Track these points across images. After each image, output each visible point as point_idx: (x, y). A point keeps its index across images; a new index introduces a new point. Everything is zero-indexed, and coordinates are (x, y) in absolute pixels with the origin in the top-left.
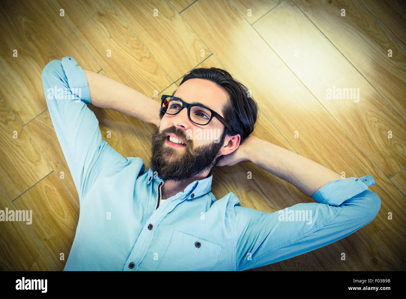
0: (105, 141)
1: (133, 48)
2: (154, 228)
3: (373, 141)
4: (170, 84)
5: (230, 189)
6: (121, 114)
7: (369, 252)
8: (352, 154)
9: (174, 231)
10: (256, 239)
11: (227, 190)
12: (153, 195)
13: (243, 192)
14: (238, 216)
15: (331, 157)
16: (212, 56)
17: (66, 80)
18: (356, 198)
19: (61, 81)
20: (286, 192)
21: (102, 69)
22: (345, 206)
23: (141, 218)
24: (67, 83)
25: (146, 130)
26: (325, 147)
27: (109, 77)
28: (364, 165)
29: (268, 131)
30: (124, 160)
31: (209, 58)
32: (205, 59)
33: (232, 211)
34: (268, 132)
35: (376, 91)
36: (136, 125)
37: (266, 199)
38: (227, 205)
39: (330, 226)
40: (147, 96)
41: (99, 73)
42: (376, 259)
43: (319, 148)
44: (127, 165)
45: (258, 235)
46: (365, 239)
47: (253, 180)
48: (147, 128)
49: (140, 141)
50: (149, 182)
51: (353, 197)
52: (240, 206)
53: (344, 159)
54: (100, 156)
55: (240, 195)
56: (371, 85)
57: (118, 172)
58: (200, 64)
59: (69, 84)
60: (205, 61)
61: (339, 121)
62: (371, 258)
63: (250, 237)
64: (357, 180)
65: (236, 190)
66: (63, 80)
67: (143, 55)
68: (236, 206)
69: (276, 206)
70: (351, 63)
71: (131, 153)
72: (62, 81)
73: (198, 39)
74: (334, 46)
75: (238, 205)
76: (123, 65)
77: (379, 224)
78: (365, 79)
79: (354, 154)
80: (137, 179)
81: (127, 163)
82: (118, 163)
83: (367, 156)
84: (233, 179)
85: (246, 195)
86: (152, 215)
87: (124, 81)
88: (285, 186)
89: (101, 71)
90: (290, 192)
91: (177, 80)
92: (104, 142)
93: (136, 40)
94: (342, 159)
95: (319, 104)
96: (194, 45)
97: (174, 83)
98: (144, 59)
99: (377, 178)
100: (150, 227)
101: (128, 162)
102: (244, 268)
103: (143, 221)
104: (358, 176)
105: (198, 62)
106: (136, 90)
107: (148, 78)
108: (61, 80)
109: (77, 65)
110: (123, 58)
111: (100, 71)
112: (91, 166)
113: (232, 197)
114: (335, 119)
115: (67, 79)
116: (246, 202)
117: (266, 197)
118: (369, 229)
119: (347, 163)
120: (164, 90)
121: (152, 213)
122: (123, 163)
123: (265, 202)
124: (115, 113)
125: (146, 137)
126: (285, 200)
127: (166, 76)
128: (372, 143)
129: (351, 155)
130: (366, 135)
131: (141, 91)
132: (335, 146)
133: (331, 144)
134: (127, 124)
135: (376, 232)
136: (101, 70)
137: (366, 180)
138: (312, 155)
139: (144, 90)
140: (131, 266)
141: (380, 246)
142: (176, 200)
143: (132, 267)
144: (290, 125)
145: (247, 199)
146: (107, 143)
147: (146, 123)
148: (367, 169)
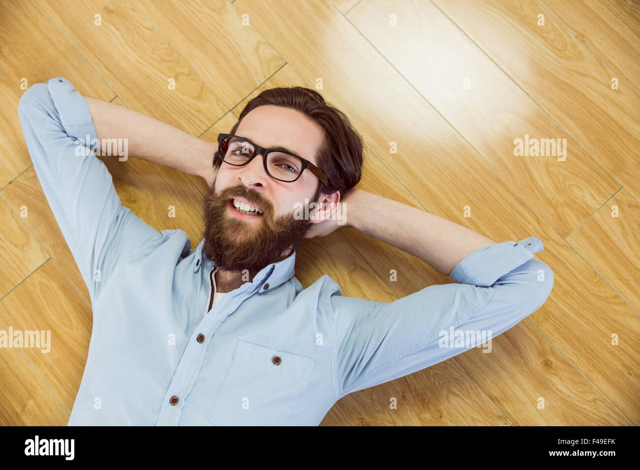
0: (125, 208)
1: (163, 60)
2: (207, 340)
3: (537, 183)
4: (223, 114)
5: (326, 269)
6: (150, 164)
7: (538, 351)
8: (506, 205)
9: (237, 342)
10: (366, 345)
11: (320, 271)
12: (203, 287)
13: (345, 272)
14: (337, 312)
15: (475, 211)
16: (286, 65)
17: (57, 115)
18: (516, 272)
19: (49, 117)
20: (410, 269)
21: (117, 96)
22: (500, 286)
23: (185, 326)
24: (59, 119)
25: (191, 187)
26: (466, 197)
27: (127, 108)
28: (526, 220)
29: (378, 176)
30: (156, 236)
31: (281, 70)
32: (276, 72)
33: (328, 304)
34: (378, 179)
35: (538, 106)
36: (175, 179)
37: (380, 281)
38: (320, 295)
39: (478, 319)
40: (189, 133)
41: (113, 102)
42: (548, 360)
43: (456, 198)
44: (161, 244)
45: (369, 338)
46: (532, 332)
47: (360, 254)
48: (191, 183)
49: (183, 205)
50: (197, 268)
51: (511, 272)
52: (341, 296)
53: (494, 213)
54: (118, 232)
55: (340, 278)
56: (530, 97)
57: (148, 255)
58: (267, 80)
59: (62, 121)
60: (276, 74)
61: (484, 156)
62: (542, 360)
63: (357, 344)
64: (516, 245)
65: (335, 271)
66: (52, 115)
67: (179, 70)
68: (334, 297)
69: (396, 291)
70: (499, 67)
71: (169, 224)
72: (51, 117)
73: (264, 41)
74: (471, 42)
75: (337, 293)
76: (150, 88)
77: (551, 308)
78: (521, 88)
79: (509, 204)
80: (177, 264)
81: (161, 240)
82: (147, 241)
83: (530, 206)
84: (329, 254)
85: (350, 277)
86: (203, 320)
87: (152, 113)
88: (407, 260)
89: (115, 100)
90: (416, 268)
91: (234, 106)
92: (124, 210)
93: (167, 49)
94: (492, 214)
95: (454, 131)
96: (256, 51)
97: (230, 111)
98: (180, 77)
99: (546, 239)
100: (201, 339)
101: (164, 237)
102: (351, 390)
103: (188, 330)
104: (518, 238)
105: (265, 76)
106: (171, 125)
107: (189, 106)
108: (49, 115)
109: (74, 90)
110: (149, 77)
111: (113, 100)
112: (105, 249)
113: (327, 283)
114: (479, 153)
115: (58, 113)
116: (351, 288)
117: (380, 278)
118: (538, 316)
119: (500, 219)
120: (215, 123)
121: (202, 317)
122: (154, 241)
123: (379, 286)
124: (141, 163)
125: (191, 198)
126: (410, 281)
127: (217, 101)
128: (535, 187)
129: (505, 207)
130: (527, 174)
131: (179, 126)
132: (480, 194)
133: (474, 191)
134: (160, 178)
135: (548, 320)
136: (115, 98)
137: (530, 244)
138: (447, 210)
139: (184, 124)
140: (173, 401)
141: (554, 341)
142: (241, 295)
143: (175, 402)
144: (412, 166)
145: (351, 283)
146: (129, 210)
147: (188, 174)
148: (531, 227)
